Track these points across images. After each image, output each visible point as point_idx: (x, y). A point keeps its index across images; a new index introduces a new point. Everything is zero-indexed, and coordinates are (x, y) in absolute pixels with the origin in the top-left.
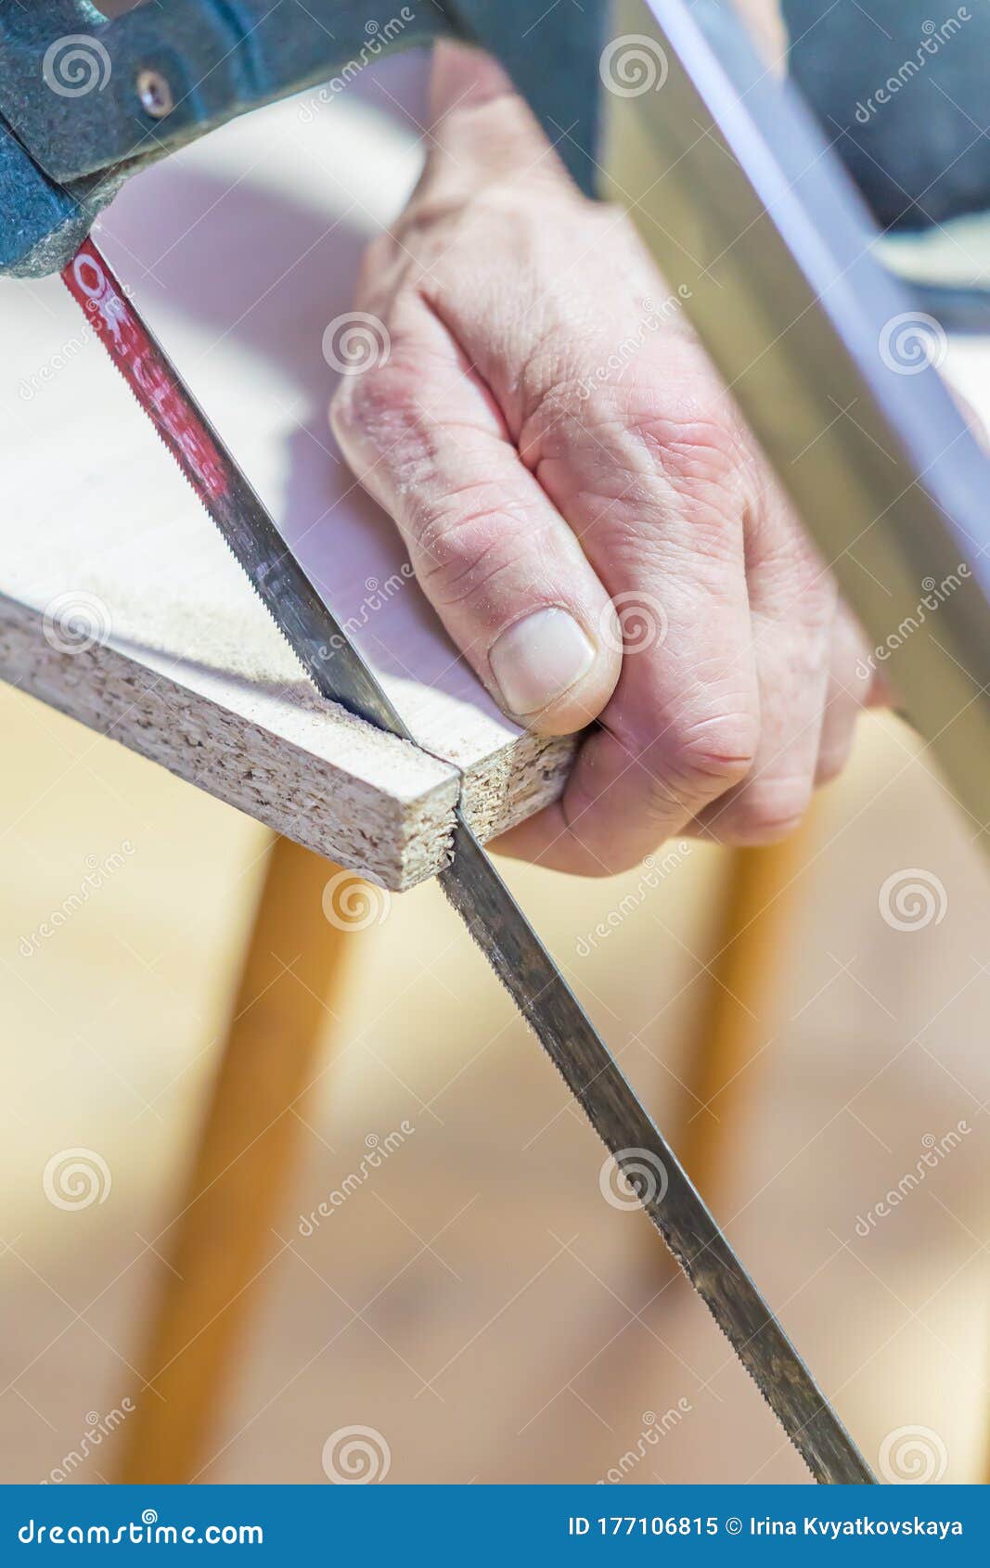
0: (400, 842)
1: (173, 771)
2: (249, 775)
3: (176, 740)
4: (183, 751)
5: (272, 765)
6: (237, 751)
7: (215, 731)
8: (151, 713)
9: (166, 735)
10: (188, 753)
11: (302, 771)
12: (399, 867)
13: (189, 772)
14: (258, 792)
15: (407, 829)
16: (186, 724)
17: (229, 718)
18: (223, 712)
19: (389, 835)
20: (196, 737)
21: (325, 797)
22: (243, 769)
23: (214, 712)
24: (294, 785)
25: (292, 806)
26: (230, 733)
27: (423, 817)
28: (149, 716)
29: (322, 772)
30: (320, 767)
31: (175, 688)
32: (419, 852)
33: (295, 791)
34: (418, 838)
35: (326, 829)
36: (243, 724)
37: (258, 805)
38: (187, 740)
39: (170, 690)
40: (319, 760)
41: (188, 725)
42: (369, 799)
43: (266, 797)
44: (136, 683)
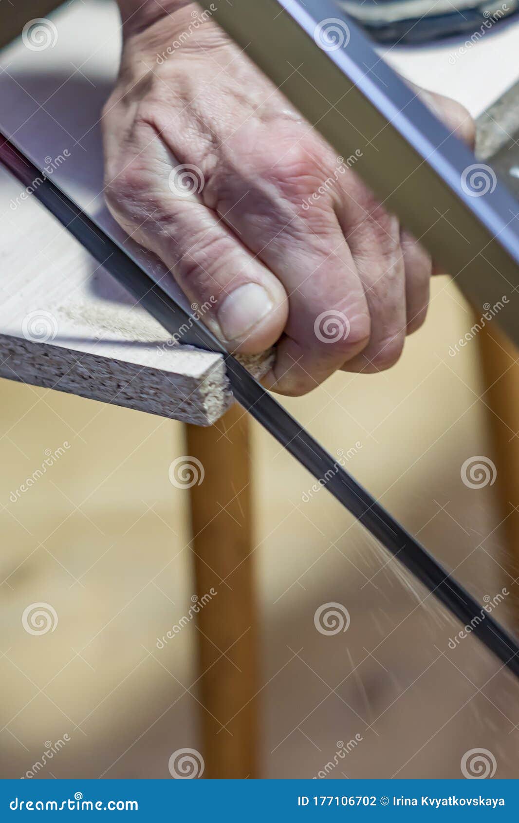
0: (202, 398)
1: (81, 395)
2: (119, 386)
3: (78, 379)
4: (84, 384)
5: (128, 377)
6: (108, 376)
7: (94, 368)
8: (61, 368)
9: (72, 377)
10: (85, 384)
11: (143, 376)
12: (204, 412)
13: (89, 393)
14: (125, 393)
15: (202, 391)
16: (80, 369)
17: (100, 360)
18: (95, 357)
19: (194, 397)
20: (87, 373)
21: (158, 387)
22: (114, 384)
23: (91, 359)
24: (141, 385)
25: (144, 396)
26: (102, 367)
27: (209, 383)
28: (61, 370)
29: (153, 374)
30: (150, 372)
31: (69, 352)
32: (213, 402)
33: (143, 387)
34: (210, 395)
35: (164, 403)
36: (107, 361)
37: (127, 400)
38: (83, 378)
39: (67, 354)
40: (149, 368)
41: (83, 369)
42: (179, 381)
43: (130, 394)
44: (49, 355)
